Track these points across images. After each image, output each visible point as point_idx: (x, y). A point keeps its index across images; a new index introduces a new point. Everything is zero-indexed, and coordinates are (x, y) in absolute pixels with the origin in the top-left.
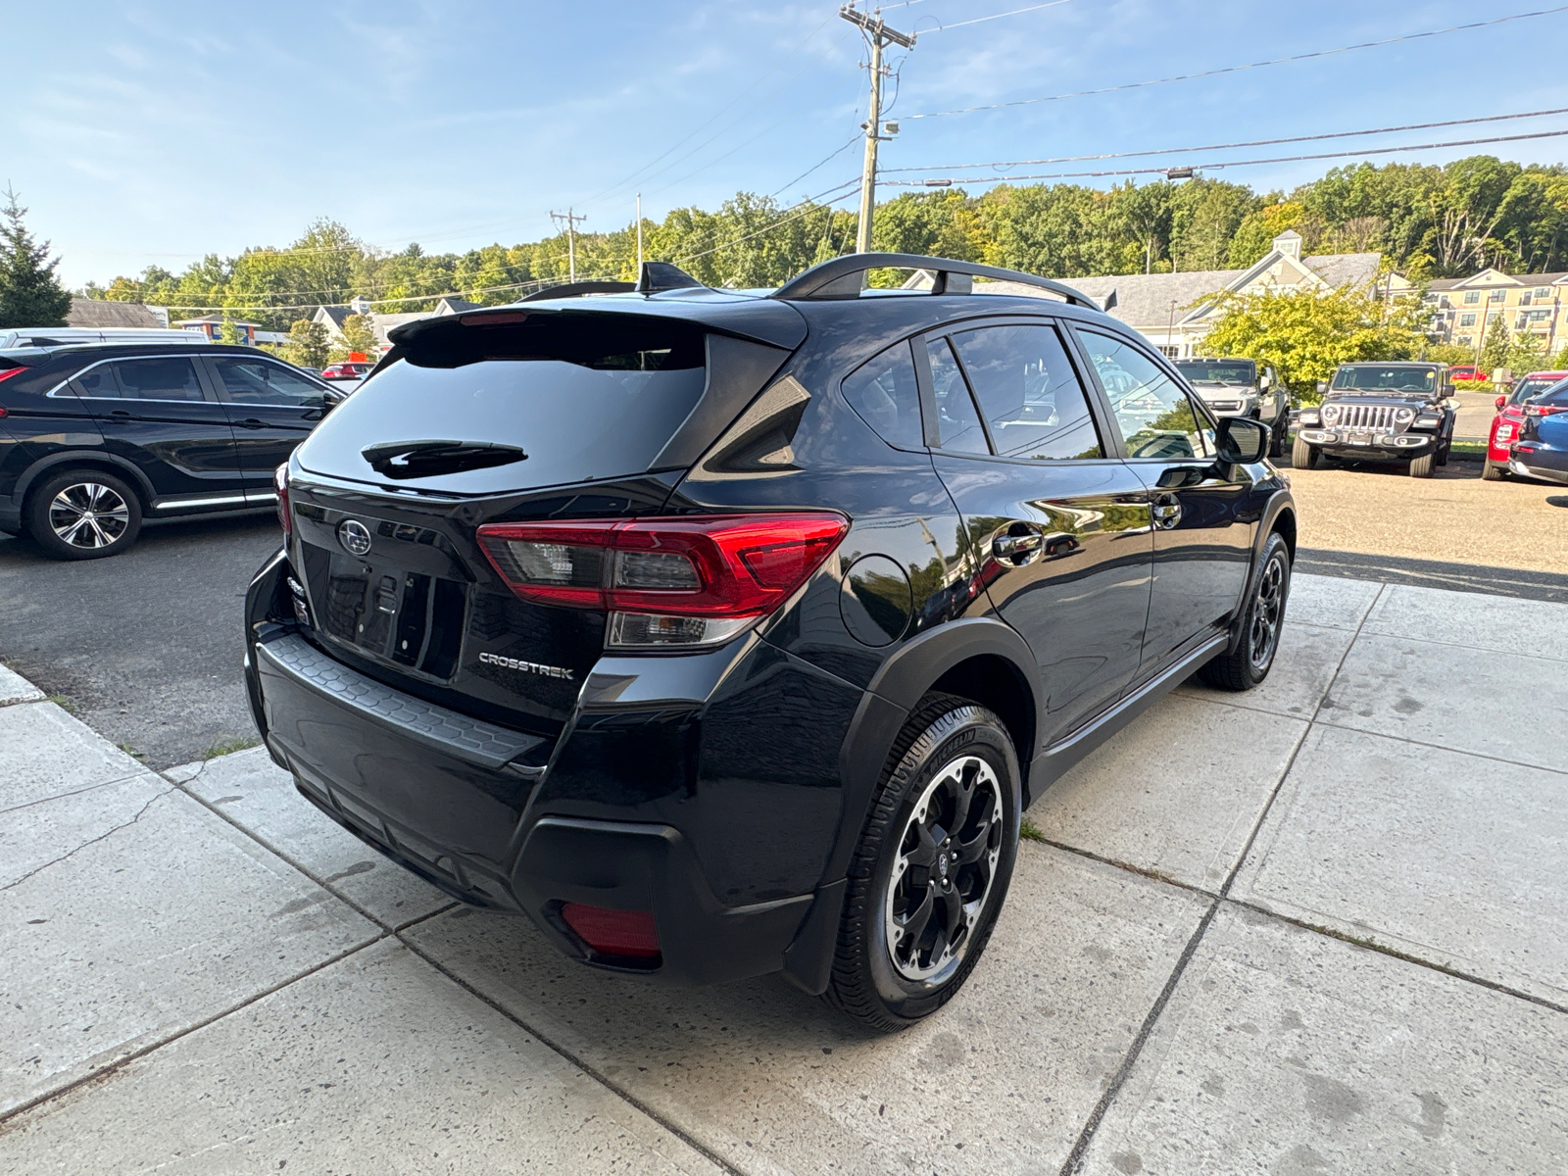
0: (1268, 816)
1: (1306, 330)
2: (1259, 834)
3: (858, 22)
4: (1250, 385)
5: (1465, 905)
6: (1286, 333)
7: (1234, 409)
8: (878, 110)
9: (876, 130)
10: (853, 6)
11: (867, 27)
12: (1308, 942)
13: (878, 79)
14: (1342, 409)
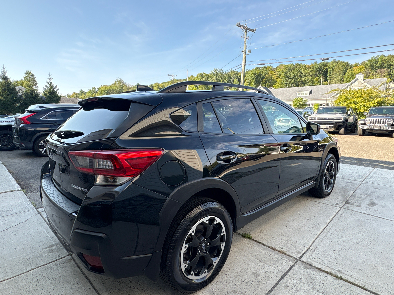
0: (320, 236)
1: (361, 99)
2: (316, 241)
3: (241, 27)
4: (345, 113)
5: (375, 268)
6: (356, 99)
7: (340, 120)
8: (246, 47)
9: (246, 52)
10: (239, 23)
11: (243, 28)
12: (322, 275)
13: (246, 40)
14: (371, 119)
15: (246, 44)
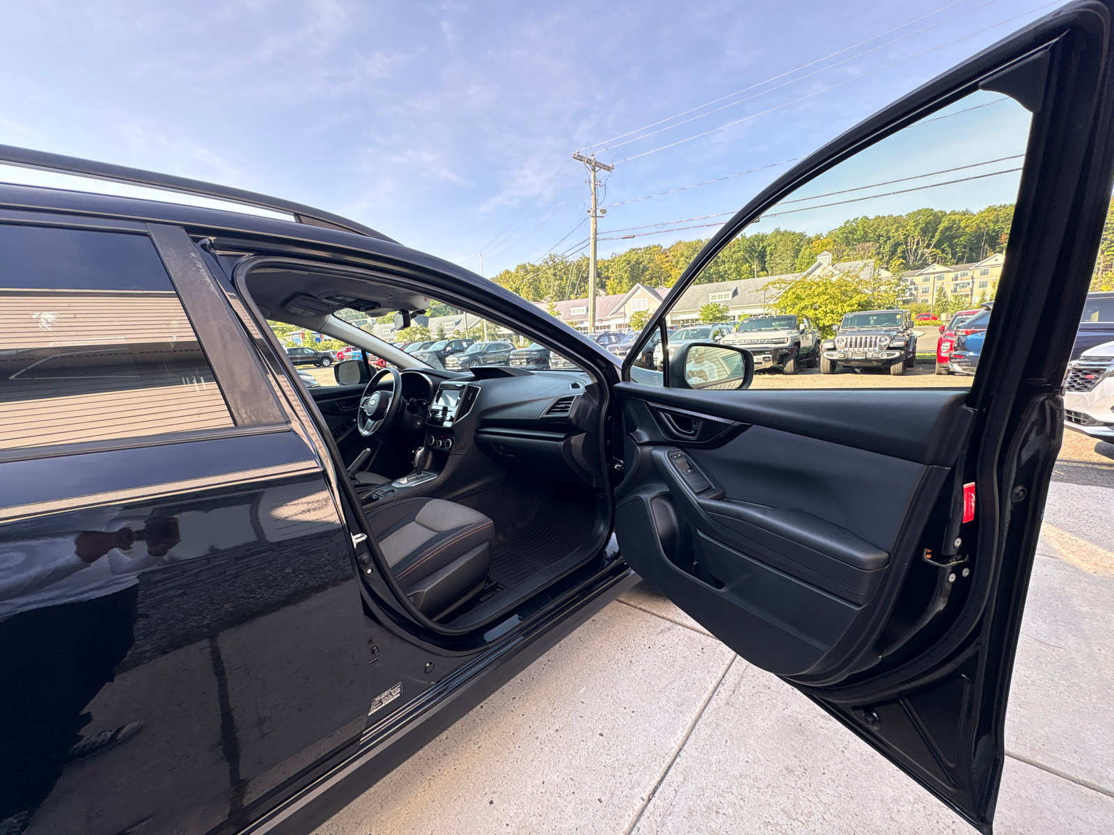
1: (826, 297)
3: (582, 161)
4: (793, 329)
6: (815, 300)
7: (784, 343)
8: (596, 203)
10: (579, 153)
11: (587, 162)
13: (595, 188)
14: (847, 339)
15: (595, 196)
